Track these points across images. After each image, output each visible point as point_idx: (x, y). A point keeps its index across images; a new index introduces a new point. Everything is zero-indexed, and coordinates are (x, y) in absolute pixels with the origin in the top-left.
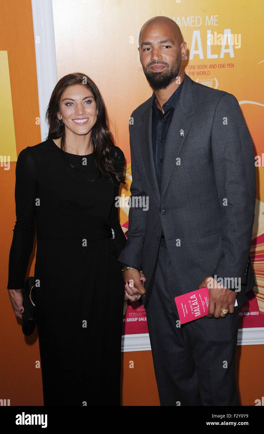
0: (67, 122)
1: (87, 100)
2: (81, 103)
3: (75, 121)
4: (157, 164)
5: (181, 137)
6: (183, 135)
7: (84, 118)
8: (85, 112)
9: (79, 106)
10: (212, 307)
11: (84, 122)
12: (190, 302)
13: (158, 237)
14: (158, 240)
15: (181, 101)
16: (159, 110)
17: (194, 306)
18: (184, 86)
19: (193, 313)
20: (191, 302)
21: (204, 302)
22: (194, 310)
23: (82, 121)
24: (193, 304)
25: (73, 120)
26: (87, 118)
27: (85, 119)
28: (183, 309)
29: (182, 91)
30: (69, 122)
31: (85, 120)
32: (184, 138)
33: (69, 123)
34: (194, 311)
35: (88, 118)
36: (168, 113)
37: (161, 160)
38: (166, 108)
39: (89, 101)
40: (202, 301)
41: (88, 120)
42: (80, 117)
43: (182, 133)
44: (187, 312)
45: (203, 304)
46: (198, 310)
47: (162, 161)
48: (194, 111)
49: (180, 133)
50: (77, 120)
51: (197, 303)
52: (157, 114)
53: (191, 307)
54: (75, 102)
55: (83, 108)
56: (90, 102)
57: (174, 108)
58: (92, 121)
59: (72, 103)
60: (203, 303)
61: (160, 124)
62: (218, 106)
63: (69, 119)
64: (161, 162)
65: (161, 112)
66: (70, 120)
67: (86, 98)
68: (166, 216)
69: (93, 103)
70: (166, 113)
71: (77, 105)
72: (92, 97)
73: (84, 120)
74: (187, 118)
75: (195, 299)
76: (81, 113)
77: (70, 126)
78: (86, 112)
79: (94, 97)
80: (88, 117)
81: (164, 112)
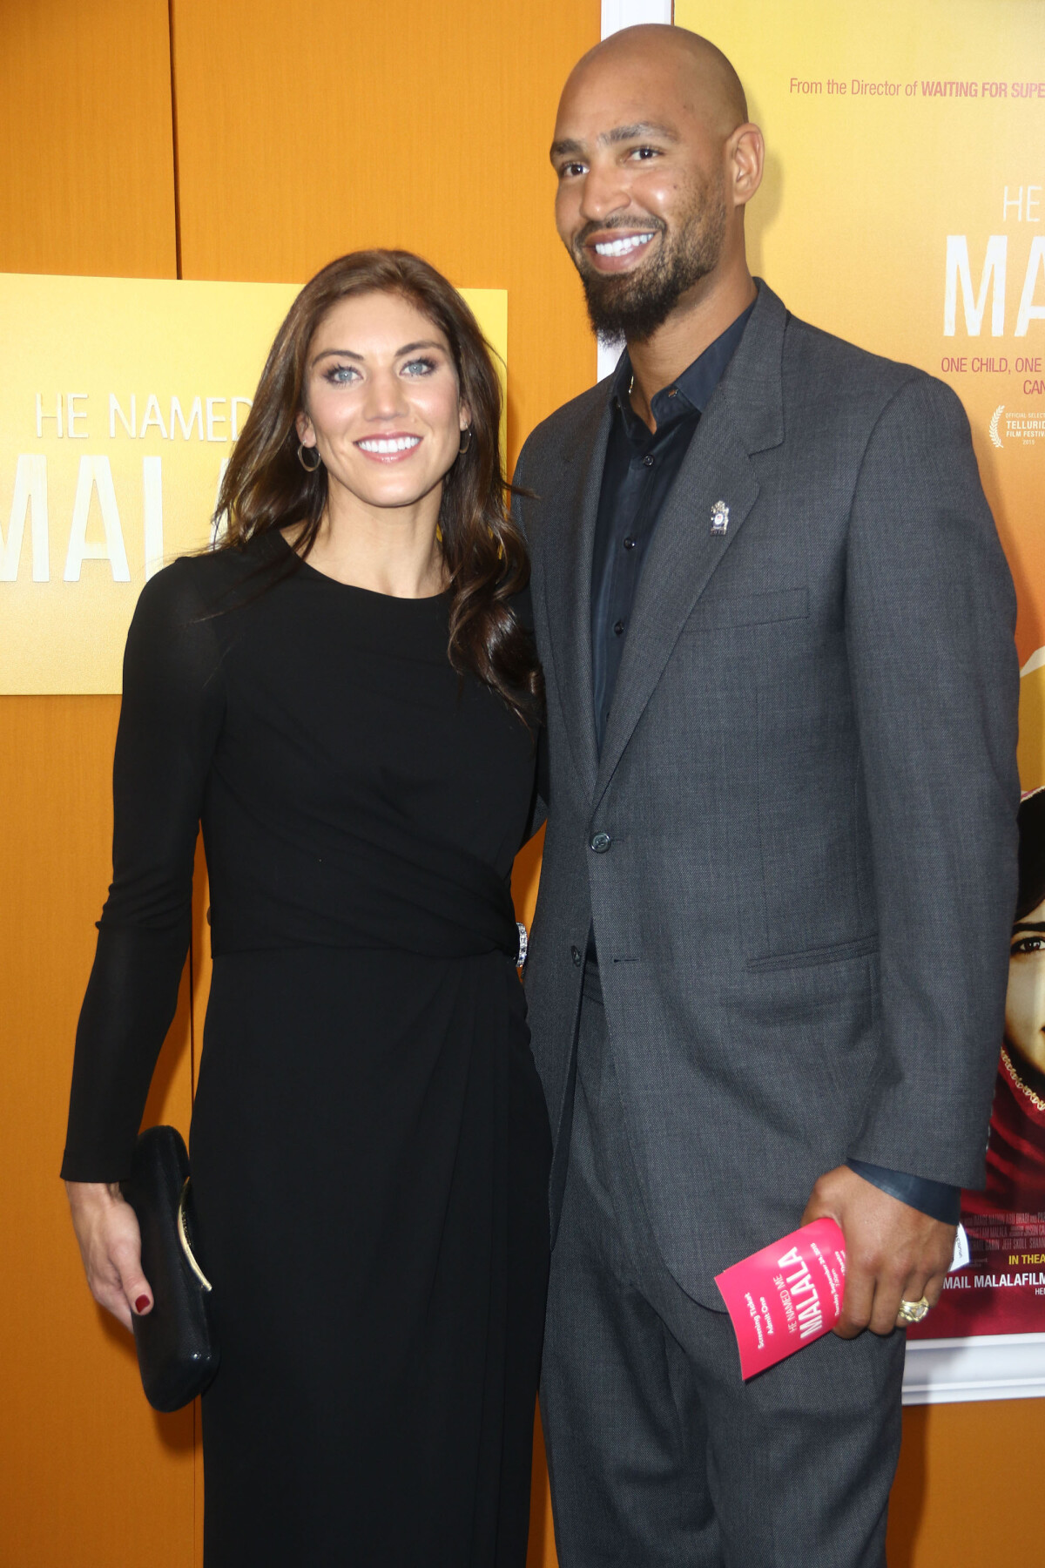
0: (333, 452)
1: (415, 355)
2: (392, 369)
3: (363, 446)
4: (598, 638)
5: (713, 535)
6: (723, 525)
7: (403, 435)
8: (406, 406)
9: (383, 382)
10: (860, 1297)
11: (400, 451)
12: (779, 1282)
13: (574, 948)
14: (575, 962)
15: (730, 384)
16: (637, 419)
17: (796, 1300)
18: (751, 324)
19: (792, 1328)
20: (785, 1280)
21: (836, 1275)
22: (797, 1313)
23: (392, 446)
24: (795, 1291)
25: (357, 443)
26: (412, 436)
27: (408, 439)
28: (757, 1319)
29: (741, 346)
30: (343, 453)
31: (409, 443)
32: (728, 541)
33: (341, 456)
34: (797, 1318)
35: (420, 438)
36: (672, 434)
37: (617, 624)
38: (666, 410)
39: (422, 361)
40: (827, 1272)
41: (417, 446)
42: (387, 427)
43: (721, 518)
44: (770, 1326)
45: (832, 1286)
46: (812, 1311)
47: (620, 628)
48: (780, 432)
49: (714, 516)
50: (374, 443)
51: (811, 1282)
52: (629, 434)
53: (787, 1303)
54: (364, 366)
55: (399, 391)
56: (430, 365)
57: (701, 414)
58: (438, 451)
59: (351, 369)
60: (830, 1279)
61: (634, 475)
62: (883, 423)
63: (343, 438)
64: (619, 632)
65: (642, 427)
66: (345, 446)
67: (411, 348)
68: (614, 860)
69: (445, 374)
70: (663, 432)
71: (372, 378)
72: (439, 346)
73: (401, 441)
74: (750, 456)
75: (797, 1267)
76: (387, 409)
77: (344, 470)
78: (412, 410)
79: (446, 346)
80: (419, 429)
81: (654, 428)
